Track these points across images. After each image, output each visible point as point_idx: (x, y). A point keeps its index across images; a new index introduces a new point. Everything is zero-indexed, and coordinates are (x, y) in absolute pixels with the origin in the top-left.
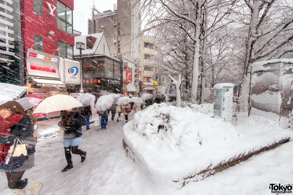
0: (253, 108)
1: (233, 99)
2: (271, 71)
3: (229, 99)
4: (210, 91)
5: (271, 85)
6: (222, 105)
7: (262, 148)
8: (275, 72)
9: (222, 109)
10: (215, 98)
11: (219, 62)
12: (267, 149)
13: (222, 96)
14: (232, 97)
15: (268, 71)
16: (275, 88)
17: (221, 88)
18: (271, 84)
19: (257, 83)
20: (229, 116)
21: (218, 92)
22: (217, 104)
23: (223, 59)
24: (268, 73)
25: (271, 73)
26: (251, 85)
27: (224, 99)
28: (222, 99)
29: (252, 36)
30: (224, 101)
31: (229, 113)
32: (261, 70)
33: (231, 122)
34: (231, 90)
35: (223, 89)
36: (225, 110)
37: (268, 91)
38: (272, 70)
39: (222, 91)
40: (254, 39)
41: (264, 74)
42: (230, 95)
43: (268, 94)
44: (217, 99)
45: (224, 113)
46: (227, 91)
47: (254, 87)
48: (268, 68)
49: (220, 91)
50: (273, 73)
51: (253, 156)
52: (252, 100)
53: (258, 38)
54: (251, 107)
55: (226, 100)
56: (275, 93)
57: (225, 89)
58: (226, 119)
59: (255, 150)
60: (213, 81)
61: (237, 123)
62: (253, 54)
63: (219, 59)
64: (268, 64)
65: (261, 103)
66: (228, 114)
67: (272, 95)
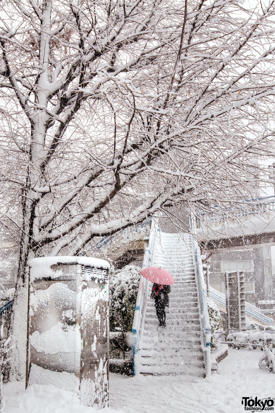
0: (34, 367)
2: (64, 280)
5: (64, 312)
8: (70, 282)
15: (58, 280)
16: (71, 318)
18: (65, 309)
19: (41, 307)
24: (58, 285)
25: (64, 285)
26: (31, 310)
29: (32, 189)
32: (47, 276)
38: (65, 278)
40: (36, 196)
41: (53, 287)
43: (60, 330)
47: (35, 316)
48: (59, 273)
50: (66, 286)
52: (31, 346)
53: (44, 194)
54: (30, 366)
62: (35, 230)
64: (59, 264)
65: (49, 352)
67: (66, 333)
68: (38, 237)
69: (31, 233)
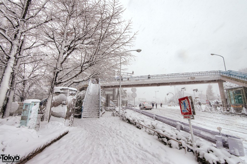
0: (52, 116)
1: (39, 111)
2: (64, 93)
3: (35, 111)
4: (19, 105)
6: (29, 116)
7: (52, 141)
9: (28, 119)
10: (23, 111)
11: (31, 79)
12: (55, 141)
13: (30, 109)
14: (38, 109)
15: (62, 93)
16: (65, 103)
17: (30, 103)
18: (63, 101)
19: (56, 100)
20: (34, 124)
21: (27, 106)
22: (25, 116)
23: (35, 77)
26: (53, 101)
27: (31, 111)
28: (30, 112)
29: (57, 69)
30: (31, 112)
31: (34, 121)
32: (59, 92)
33: (34, 129)
34: (38, 104)
35: (32, 104)
36: (30, 120)
37: (61, 105)
39: (30, 105)
40: (58, 71)
41: (60, 95)
42: (36, 108)
43: (61, 106)
44: (25, 112)
45: (30, 123)
46: (35, 105)
47: (54, 102)
48: (62, 91)
49: (28, 106)
50: (64, 95)
51: (46, 148)
52: (51, 111)
53: (61, 70)
54: (50, 116)
55: (32, 112)
56: (64, 106)
57: (34, 104)
58: (31, 127)
59: (48, 143)
60: (23, 95)
61: (39, 129)
62: (57, 80)
63: (32, 76)
64: (63, 89)
65: (57, 112)
66: (33, 123)
68: (57, 81)
69: (56, 80)
